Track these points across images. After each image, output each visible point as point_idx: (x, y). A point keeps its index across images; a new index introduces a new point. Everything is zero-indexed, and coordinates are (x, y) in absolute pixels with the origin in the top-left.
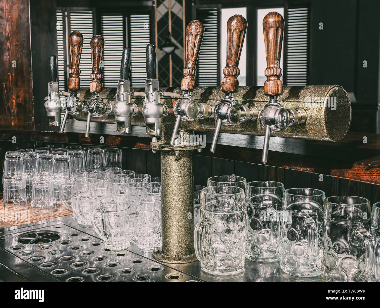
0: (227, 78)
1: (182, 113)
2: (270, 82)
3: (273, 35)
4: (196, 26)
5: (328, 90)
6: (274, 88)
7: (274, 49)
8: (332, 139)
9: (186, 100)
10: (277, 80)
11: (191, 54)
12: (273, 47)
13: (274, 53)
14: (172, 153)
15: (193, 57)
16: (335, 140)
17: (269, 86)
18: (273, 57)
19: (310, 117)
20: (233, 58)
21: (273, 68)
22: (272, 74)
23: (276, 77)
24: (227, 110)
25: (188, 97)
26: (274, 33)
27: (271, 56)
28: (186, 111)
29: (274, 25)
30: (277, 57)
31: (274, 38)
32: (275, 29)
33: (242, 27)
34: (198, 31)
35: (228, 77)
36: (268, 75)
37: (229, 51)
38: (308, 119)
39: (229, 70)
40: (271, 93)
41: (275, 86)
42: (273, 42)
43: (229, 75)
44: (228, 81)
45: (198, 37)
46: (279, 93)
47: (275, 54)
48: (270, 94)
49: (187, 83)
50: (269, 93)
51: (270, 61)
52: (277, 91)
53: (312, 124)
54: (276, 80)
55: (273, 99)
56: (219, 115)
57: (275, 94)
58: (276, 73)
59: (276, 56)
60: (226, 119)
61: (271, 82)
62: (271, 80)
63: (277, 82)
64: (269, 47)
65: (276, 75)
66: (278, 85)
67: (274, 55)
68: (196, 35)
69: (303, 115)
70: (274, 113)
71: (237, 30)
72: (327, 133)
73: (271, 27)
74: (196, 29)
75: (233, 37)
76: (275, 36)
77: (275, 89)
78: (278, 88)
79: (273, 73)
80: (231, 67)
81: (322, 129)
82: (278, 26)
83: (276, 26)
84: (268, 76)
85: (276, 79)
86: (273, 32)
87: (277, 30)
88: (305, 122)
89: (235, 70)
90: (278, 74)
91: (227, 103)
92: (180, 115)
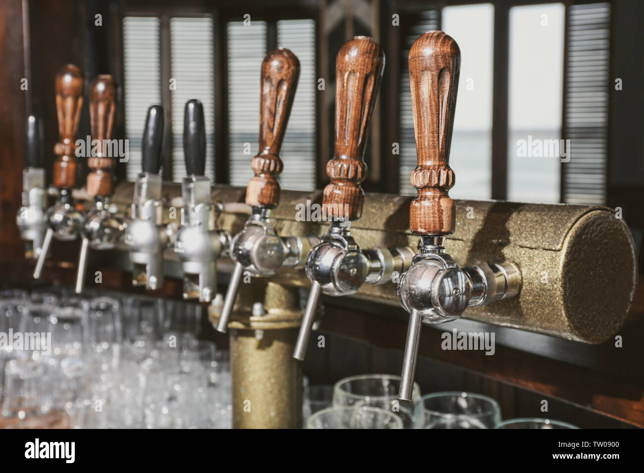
0: (335, 184)
1: (245, 259)
2: (423, 202)
3: (430, 88)
4: (281, 62)
5: (573, 220)
6: (431, 219)
7: (433, 123)
8: (584, 339)
9: (257, 230)
10: (440, 198)
11: (269, 126)
12: (430, 118)
13: (433, 133)
14: (249, 332)
15: (272, 130)
16: (593, 340)
17: (419, 212)
18: (431, 143)
19: (530, 283)
20: (348, 138)
21: (429, 169)
22: (426, 184)
23: (437, 190)
24: (334, 260)
25: (260, 223)
26: (433, 83)
27: (426, 139)
28: (254, 255)
29: (433, 65)
30: (441, 141)
31: (434, 95)
32: (435, 73)
33: (370, 66)
34: (284, 72)
35: (336, 182)
36: (418, 185)
37: (340, 123)
38: (524, 288)
39: (340, 166)
40: (423, 231)
41: (434, 213)
42: (431, 106)
43: (340, 180)
44: (337, 192)
45: (285, 87)
46: (443, 230)
47: (436, 135)
48: (421, 232)
49: (258, 191)
50: (420, 230)
51: (423, 150)
52: (438, 227)
53: (533, 302)
54: (437, 199)
55: (432, 243)
56: (316, 270)
57: (434, 232)
58: (436, 182)
59: (439, 140)
60: (329, 282)
61: (426, 203)
62: (425, 198)
63: (439, 202)
64: (420, 118)
65: (437, 187)
66: (440, 212)
67: (434, 137)
68: (280, 83)
69: (509, 277)
70: (431, 280)
71: (358, 74)
72: (570, 326)
73: (426, 69)
74: (280, 68)
75: (347, 89)
76: (436, 92)
77: (434, 221)
78: (440, 218)
79: (430, 181)
80: (343, 160)
81: (557, 314)
82: (442, 66)
83: (437, 66)
84: (419, 188)
85: (438, 194)
86: (430, 81)
87: (440, 75)
88: (518, 296)
89: (352, 168)
90: (442, 183)
91: (335, 244)
92: (241, 262)
